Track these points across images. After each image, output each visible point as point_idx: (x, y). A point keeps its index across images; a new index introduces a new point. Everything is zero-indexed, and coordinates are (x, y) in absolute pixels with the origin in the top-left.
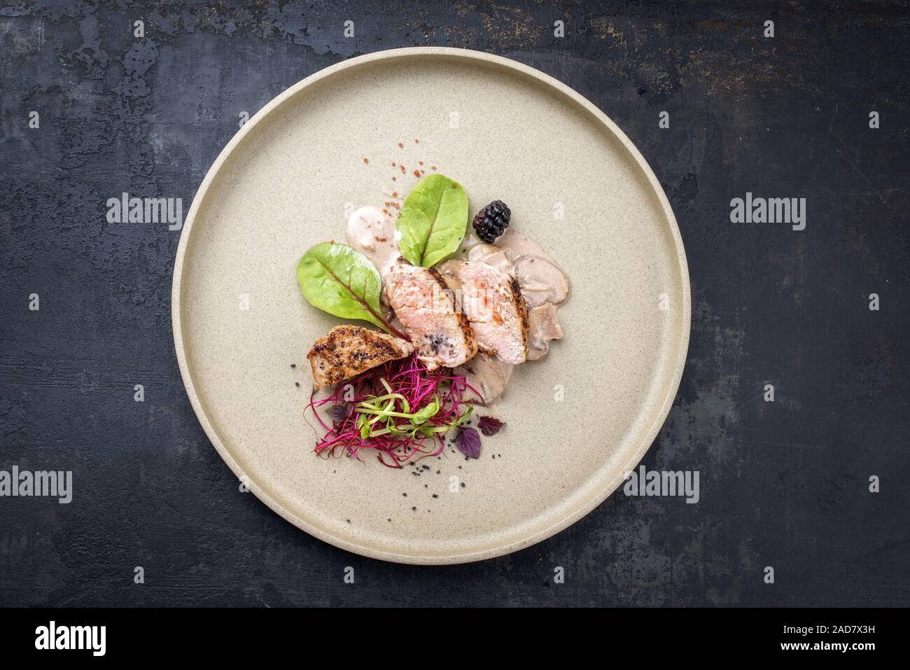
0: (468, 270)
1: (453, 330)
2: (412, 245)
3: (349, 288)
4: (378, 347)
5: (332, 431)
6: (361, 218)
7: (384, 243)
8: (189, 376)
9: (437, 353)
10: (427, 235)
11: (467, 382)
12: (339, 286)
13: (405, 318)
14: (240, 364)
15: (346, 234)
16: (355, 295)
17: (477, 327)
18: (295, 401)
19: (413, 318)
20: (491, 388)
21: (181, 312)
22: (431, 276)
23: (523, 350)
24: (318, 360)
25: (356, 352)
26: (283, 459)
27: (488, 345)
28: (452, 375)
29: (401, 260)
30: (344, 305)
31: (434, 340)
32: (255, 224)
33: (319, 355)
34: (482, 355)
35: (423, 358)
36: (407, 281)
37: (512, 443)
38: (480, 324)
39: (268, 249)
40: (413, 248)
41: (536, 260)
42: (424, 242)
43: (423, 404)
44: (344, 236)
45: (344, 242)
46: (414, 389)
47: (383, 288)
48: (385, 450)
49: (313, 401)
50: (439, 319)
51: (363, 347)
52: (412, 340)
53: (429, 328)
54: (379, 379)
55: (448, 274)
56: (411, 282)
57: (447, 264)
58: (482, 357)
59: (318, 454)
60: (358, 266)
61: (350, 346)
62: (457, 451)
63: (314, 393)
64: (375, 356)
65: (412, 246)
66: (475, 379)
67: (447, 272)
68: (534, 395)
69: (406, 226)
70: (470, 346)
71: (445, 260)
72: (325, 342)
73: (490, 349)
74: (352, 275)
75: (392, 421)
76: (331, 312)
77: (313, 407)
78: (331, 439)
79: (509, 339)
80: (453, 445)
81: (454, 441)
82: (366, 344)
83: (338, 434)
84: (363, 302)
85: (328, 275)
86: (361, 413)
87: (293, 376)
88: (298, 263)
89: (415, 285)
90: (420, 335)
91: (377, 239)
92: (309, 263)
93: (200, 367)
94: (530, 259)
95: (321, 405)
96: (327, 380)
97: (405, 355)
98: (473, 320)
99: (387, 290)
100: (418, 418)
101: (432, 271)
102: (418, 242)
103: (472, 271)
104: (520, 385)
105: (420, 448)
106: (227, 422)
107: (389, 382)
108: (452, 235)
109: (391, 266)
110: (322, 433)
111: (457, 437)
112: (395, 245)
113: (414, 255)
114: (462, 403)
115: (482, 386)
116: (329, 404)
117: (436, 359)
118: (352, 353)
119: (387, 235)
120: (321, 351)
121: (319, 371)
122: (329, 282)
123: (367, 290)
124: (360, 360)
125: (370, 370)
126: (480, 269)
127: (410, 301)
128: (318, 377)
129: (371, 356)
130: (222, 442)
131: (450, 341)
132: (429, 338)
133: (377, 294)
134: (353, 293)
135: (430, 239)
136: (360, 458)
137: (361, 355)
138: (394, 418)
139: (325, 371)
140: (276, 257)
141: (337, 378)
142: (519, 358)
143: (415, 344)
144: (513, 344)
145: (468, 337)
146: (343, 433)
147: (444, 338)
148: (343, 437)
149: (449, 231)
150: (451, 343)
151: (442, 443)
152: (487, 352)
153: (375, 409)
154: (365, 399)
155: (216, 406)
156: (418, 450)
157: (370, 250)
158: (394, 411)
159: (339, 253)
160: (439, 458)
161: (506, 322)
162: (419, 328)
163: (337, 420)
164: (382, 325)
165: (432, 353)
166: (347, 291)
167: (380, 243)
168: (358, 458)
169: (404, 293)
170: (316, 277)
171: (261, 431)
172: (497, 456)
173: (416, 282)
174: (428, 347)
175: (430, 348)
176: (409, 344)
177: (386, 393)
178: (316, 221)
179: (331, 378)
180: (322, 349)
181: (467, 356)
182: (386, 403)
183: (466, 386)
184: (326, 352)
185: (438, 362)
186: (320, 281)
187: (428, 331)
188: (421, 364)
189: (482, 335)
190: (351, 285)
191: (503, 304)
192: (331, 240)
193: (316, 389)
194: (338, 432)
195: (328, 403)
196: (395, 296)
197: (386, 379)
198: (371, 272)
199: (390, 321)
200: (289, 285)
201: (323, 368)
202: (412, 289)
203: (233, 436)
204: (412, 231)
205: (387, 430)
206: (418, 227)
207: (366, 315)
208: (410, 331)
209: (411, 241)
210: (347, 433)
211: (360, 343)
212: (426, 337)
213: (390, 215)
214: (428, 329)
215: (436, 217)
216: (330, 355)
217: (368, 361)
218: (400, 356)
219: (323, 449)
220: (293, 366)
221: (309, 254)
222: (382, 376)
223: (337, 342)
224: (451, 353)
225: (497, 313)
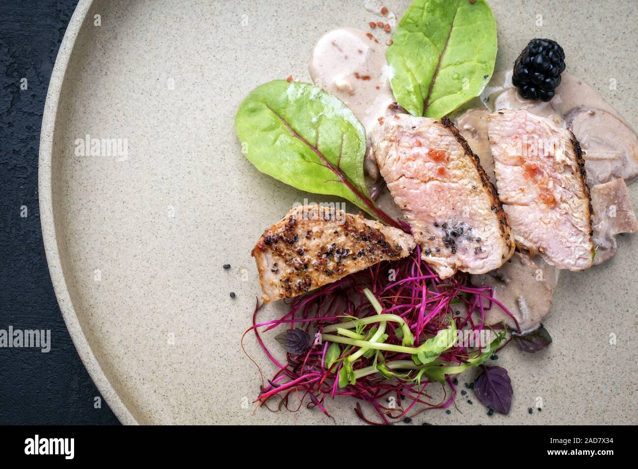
0: (503, 123)
1: (481, 215)
2: (411, 86)
3: (315, 148)
4: (365, 240)
5: (285, 369)
6: (334, 44)
7: (366, 82)
8: (63, 279)
9: (454, 252)
10: (433, 72)
11: (495, 297)
12: (300, 144)
13: (403, 195)
14: (145, 263)
15: (309, 68)
16: (325, 159)
17: (513, 212)
18: (228, 322)
19: (417, 196)
20: (531, 307)
21: (53, 179)
22: (446, 131)
23: (589, 249)
24: (268, 260)
25: (329, 246)
26: (209, 411)
27: (531, 241)
28: (470, 285)
29: (395, 108)
30: (309, 172)
31: (449, 231)
32: (172, 49)
33: (270, 251)
34: (521, 255)
35: (429, 259)
36: (408, 138)
37: (559, 390)
38: (520, 208)
39: (191, 88)
40: (412, 90)
41: (598, 113)
42: (430, 80)
43: (430, 331)
44: (307, 72)
45: (307, 79)
46: (417, 307)
47: (368, 149)
48: (367, 399)
49: (257, 323)
50: (457, 198)
51: (342, 239)
52: (413, 230)
53: (441, 212)
54: (362, 289)
55: (467, 130)
56: (414, 140)
57: (466, 115)
58: (520, 259)
59: (263, 404)
60: (329, 116)
61: (320, 237)
62: (475, 402)
63: (258, 308)
64: (360, 254)
65: (411, 88)
66: (507, 292)
67: (466, 127)
68: (591, 316)
69: (400, 58)
70: (508, 241)
71: (462, 110)
72: (280, 231)
73: (534, 247)
74: (320, 129)
75: (381, 356)
76: (289, 182)
77: (256, 331)
78: (282, 382)
79: (566, 231)
80: (469, 392)
81: (470, 386)
82: (347, 235)
83: (294, 375)
84: (338, 170)
85: (283, 128)
86: (331, 343)
87: (227, 284)
88: (236, 110)
89: (420, 145)
90: (427, 222)
91: (357, 76)
92: (253, 111)
93: (82, 266)
94: (589, 112)
95: (270, 328)
96: (282, 291)
97: (405, 253)
98: (510, 200)
99: (374, 153)
100: (425, 353)
101: (447, 122)
102: (420, 81)
103: (510, 124)
104: (571, 302)
105: (423, 398)
106: (123, 351)
107: (377, 295)
108: (472, 73)
109: (379, 117)
110: (270, 371)
111: (476, 380)
112: (384, 86)
113: (415, 100)
114: (486, 328)
115: (517, 303)
116: (282, 328)
117: (453, 260)
118: (323, 249)
119: (372, 72)
120: (274, 245)
121: (270, 276)
122: (286, 138)
123: (344, 151)
124: (336, 259)
125: (350, 277)
126: (523, 120)
127: (413, 170)
128: (267, 287)
129: (354, 254)
130: (114, 386)
131: (475, 233)
132: (441, 229)
133: (359, 158)
134: (322, 156)
135: (438, 78)
136: (329, 414)
137: (338, 252)
138: (384, 352)
139: (279, 277)
140: (203, 100)
141: (300, 289)
142: (581, 262)
143: (417, 237)
144: (572, 239)
145: (504, 226)
146: (304, 373)
147: (465, 227)
148: (305, 380)
149: (467, 66)
150: (477, 236)
151: (453, 389)
152: (527, 251)
153: (355, 338)
154: (338, 321)
155: (107, 327)
156: (419, 401)
157: (346, 92)
158: (386, 342)
159: (299, 95)
160: (448, 412)
161: (563, 205)
162: (425, 211)
163: (293, 352)
164: (366, 206)
165: (446, 251)
166: (314, 153)
167: (360, 81)
168: (326, 413)
169: (403, 157)
170: (265, 130)
171: (175, 366)
172: (535, 411)
173: (422, 140)
174: (439, 242)
175: (442, 243)
176: (407, 236)
177: (372, 312)
178: (265, 48)
179: (288, 289)
180: (276, 242)
181: (503, 257)
182: (373, 328)
183: (491, 302)
184: (282, 245)
185: (455, 265)
186: (271, 136)
187: (440, 217)
188: (427, 268)
189: (521, 224)
190: (319, 143)
191: (559, 176)
192: (286, 77)
193: (261, 301)
194: (295, 371)
195: (280, 325)
196: (389, 161)
197: (372, 290)
198: (350, 125)
199: (377, 198)
200: (224, 143)
201: (275, 272)
202: (416, 150)
203: (132, 374)
204: (410, 64)
205: (373, 369)
206: (419, 59)
207: (342, 190)
208: (410, 216)
209: (410, 79)
210: (308, 373)
211: (336, 232)
212: (436, 225)
213: (376, 41)
214: (439, 213)
215: (446, 44)
216: (288, 252)
217: (348, 262)
218: (399, 255)
219: (272, 396)
220: (227, 267)
221: (253, 96)
222: (365, 285)
223: (300, 231)
224: (478, 251)
225: (547, 190)
